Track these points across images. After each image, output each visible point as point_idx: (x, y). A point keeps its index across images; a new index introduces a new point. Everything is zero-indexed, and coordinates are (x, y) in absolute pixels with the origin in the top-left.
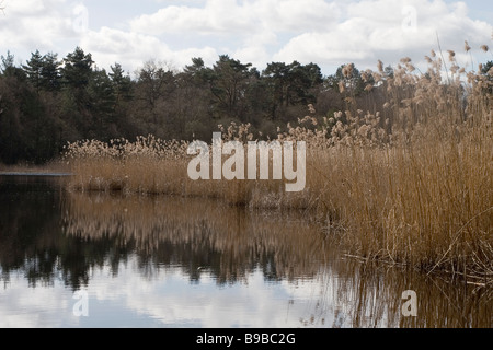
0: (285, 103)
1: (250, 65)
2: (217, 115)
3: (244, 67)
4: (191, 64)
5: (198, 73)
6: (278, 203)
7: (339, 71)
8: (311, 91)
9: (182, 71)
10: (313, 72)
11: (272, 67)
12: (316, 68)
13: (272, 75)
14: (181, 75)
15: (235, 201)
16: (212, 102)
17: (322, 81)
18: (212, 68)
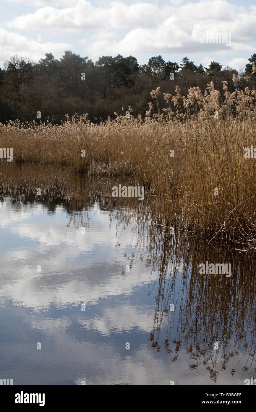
0: (112, 85)
1: (87, 58)
2: (64, 95)
3: (83, 60)
4: (44, 57)
5: (50, 65)
6: (108, 172)
7: (150, 61)
8: (131, 77)
9: (38, 63)
10: (132, 63)
11: (103, 60)
12: (134, 60)
13: (103, 65)
14: (37, 66)
15: (78, 169)
16: (61, 86)
17: (138, 69)
18: (60, 60)
